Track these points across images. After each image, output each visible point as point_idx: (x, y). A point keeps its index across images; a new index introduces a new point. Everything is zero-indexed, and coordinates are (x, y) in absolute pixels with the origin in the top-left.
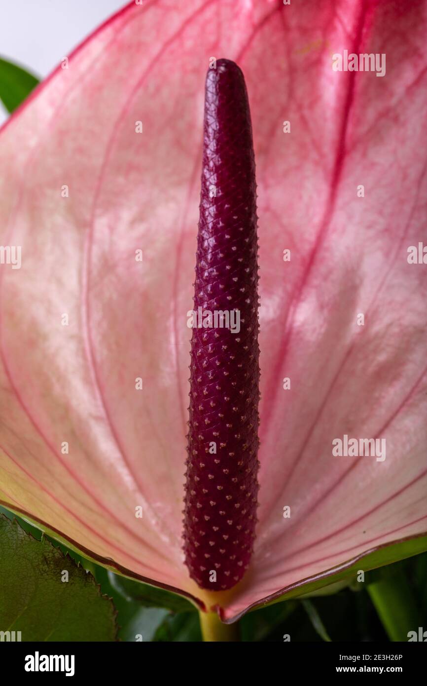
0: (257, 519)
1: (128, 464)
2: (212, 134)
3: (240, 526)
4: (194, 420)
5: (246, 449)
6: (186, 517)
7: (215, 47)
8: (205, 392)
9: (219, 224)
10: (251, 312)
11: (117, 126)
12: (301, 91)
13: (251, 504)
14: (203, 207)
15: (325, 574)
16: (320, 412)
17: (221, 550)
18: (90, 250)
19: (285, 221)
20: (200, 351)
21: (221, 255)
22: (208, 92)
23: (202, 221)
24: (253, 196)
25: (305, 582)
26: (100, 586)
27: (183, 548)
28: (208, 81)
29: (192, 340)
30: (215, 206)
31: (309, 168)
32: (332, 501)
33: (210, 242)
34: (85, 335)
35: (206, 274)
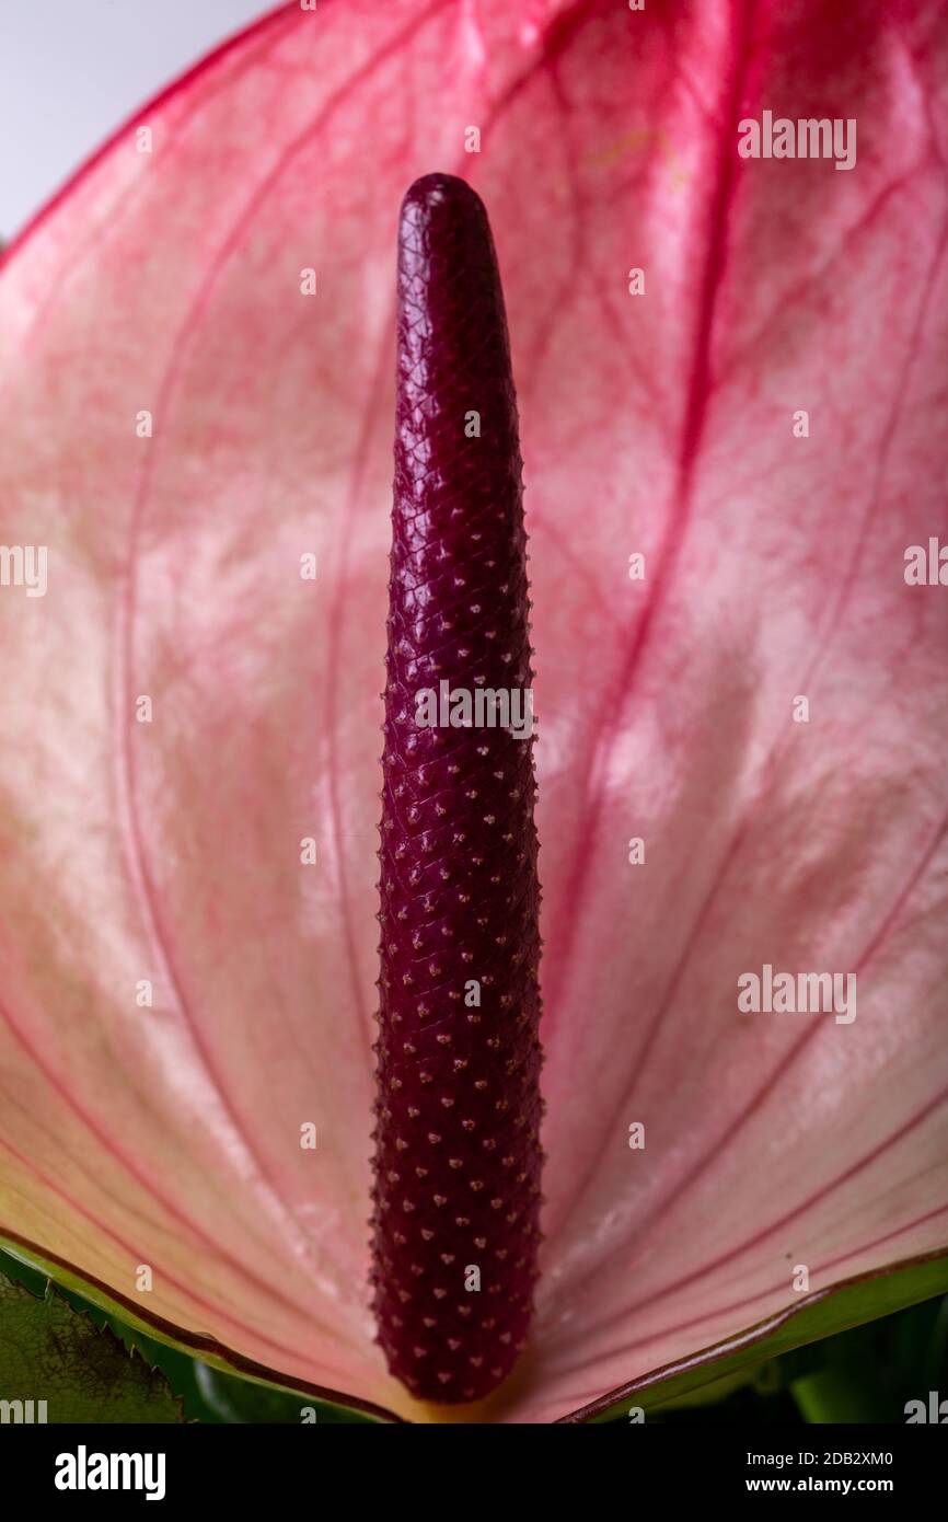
0: (540, 1234)
1: (236, 1118)
2: (416, 346)
3: (505, 1252)
4: (392, 1009)
5: (514, 1073)
6: (377, 1234)
7: (403, 152)
8: (416, 942)
9: (440, 554)
10: (519, 754)
11: (181, 341)
12: (602, 248)
13: (529, 1200)
14: (401, 516)
15: (709, 1355)
16: (675, 982)
17: (461, 1309)
18: (129, 628)
19: (577, 547)
20: (401, 849)
21: (445, 625)
22: (406, 251)
23: (400, 548)
24: (516, 487)
25: (665, 1374)
26: (182, 1400)
27: (373, 1307)
28: (406, 225)
29: (382, 824)
30: (428, 512)
31: (627, 425)
32: (708, 1187)
33: (418, 595)
34: (125, 823)
35: (412, 670)
